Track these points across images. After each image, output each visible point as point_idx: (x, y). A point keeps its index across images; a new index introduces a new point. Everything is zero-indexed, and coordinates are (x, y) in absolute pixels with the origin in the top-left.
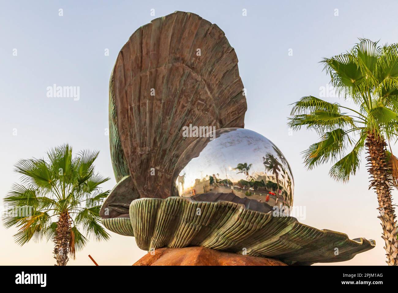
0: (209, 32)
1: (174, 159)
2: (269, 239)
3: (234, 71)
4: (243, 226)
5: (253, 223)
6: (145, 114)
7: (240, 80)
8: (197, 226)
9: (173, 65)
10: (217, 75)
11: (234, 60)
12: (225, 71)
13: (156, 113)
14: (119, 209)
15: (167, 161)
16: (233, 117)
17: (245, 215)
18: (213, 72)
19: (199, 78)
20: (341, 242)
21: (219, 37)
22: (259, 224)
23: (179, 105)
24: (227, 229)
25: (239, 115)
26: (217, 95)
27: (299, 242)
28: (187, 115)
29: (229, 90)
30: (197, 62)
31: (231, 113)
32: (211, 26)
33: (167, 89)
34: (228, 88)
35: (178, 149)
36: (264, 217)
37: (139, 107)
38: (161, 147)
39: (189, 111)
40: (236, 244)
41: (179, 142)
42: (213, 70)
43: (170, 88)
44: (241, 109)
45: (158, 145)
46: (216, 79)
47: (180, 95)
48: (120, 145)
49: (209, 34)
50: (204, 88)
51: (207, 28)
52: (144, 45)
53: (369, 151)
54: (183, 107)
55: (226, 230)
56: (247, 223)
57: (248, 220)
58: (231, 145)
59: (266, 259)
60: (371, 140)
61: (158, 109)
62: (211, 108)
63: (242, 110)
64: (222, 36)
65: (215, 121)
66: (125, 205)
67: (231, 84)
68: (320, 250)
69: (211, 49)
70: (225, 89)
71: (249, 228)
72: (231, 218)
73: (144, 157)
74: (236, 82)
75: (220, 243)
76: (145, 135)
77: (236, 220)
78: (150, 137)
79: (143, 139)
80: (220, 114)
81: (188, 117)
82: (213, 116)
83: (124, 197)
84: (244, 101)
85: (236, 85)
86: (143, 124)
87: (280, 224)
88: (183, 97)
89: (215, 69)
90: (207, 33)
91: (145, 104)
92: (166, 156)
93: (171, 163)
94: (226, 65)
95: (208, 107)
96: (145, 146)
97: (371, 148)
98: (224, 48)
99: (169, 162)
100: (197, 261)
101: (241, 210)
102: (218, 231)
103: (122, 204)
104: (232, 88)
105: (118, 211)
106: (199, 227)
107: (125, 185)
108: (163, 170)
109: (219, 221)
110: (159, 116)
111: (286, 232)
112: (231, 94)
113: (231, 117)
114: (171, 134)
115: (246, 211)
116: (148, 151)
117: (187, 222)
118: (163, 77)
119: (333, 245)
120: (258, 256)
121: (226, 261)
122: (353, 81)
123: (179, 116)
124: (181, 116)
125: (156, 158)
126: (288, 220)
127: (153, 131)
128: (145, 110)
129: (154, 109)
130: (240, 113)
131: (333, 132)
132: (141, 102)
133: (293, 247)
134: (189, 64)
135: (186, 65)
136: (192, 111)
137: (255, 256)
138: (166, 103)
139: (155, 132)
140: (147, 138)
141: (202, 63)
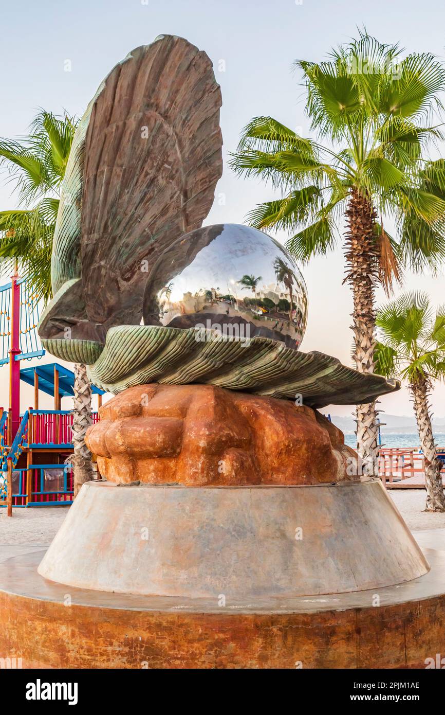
0: (194, 63)
1: (123, 249)
2: (303, 381)
3: (214, 118)
4: (280, 366)
5: (290, 364)
6: (100, 186)
7: (219, 133)
8: (218, 363)
9: (144, 114)
10: (192, 125)
11: (218, 104)
12: (203, 119)
13: (114, 184)
14: (60, 324)
15: (114, 253)
16: (201, 187)
17: (284, 354)
18: (188, 121)
19: (171, 132)
20: (377, 385)
21: (205, 71)
22: (298, 365)
23: (142, 172)
24: (257, 367)
25: (210, 184)
26: (187, 155)
27: (335, 385)
28: (148, 186)
29: (203, 147)
30: (172, 108)
31: (201, 181)
32: (198, 53)
33: (132, 149)
34: (203, 143)
35: (129, 236)
36: (306, 358)
37: (96, 176)
38: (111, 234)
39: (152, 180)
40: (260, 384)
41: (133, 225)
42: (189, 118)
43: (135, 148)
44: (214, 175)
45: (109, 231)
46: (190, 130)
47: (145, 158)
48: (78, 238)
49: (194, 65)
50: (174, 146)
51: (192, 57)
52: (118, 90)
53: (349, 224)
54: (147, 174)
55: (254, 369)
56: (285, 363)
57: (286, 359)
58: (243, 255)
59: (290, 401)
60: (356, 208)
61: (117, 178)
62: (177, 175)
63: (215, 177)
64: (209, 68)
65: (178, 192)
66: (68, 318)
67: (207, 138)
68: (351, 394)
69: (192, 88)
70: (199, 145)
71: (286, 368)
72: (265, 357)
73: (90, 248)
74: (213, 136)
75: (240, 383)
76: (96, 216)
77: (273, 360)
78: (102, 218)
79: (93, 223)
80: (186, 182)
81: (149, 189)
82: (178, 185)
83: (67, 308)
84: (220, 164)
85: (213, 140)
86: (96, 201)
87: (319, 365)
88: (149, 160)
89: (191, 115)
90: (191, 64)
91: (103, 172)
92: (114, 246)
93: (118, 255)
94: (206, 110)
95: (174, 172)
96: (94, 233)
97: (353, 219)
98: (207, 84)
99: (116, 254)
100: (214, 403)
101: (280, 349)
102: (243, 368)
103: (65, 317)
104: (208, 143)
105: (59, 327)
106: (221, 363)
107: (73, 292)
108: (108, 266)
109: (248, 358)
110: (116, 189)
111: (325, 374)
112: (204, 153)
113: (200, 187)
114: (126, 215)
115: (286, 350)
116: (96, 240)
117: (206, 357)
118: (131, 133)
119: (368, 388)
120: (281, 398)
121: (246, 404)
122: (341, 107)
123: (139, 189)
124: (141, 188)
125: (104, 249)
126: (330, 362)
127: (106, 211)
128: (101, 179)
129: (112, 180)
130: (213, 180)
131: (303, 190)
132: (99, 170)
133: (328, 390)
134: (163, 111)
135: (159, 113)
136: (156, 180)
137: (278, 398)
138: (127, 171)
139: (108, 213)
140: (97, 221)
141: (178, 109)
